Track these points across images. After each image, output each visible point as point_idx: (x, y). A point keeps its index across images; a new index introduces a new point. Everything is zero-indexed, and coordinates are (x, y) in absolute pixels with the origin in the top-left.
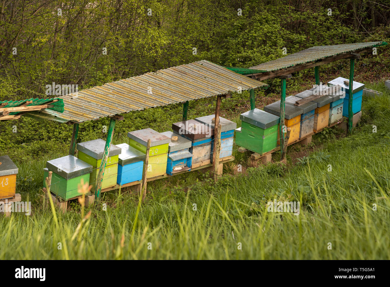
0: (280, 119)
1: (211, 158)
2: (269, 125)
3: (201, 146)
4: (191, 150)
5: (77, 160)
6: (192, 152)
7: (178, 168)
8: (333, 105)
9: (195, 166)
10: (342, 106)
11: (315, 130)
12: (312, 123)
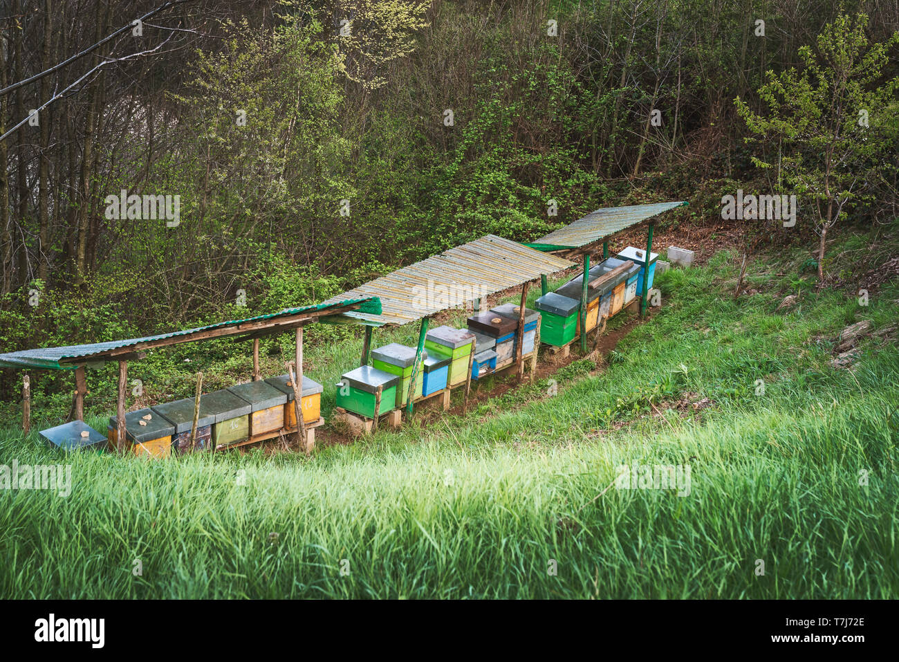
0: (581, 304)
1: (514, 355)
2: (571, 312)
3: (504, 342)
4: (494, 349)
5: (372, 372)
6: (495, 351)
7: (482, 371)
8: (629, 282)
9: (498, 366)
10: (636, 283)
11: (610, 313)
12: (608, 307)
